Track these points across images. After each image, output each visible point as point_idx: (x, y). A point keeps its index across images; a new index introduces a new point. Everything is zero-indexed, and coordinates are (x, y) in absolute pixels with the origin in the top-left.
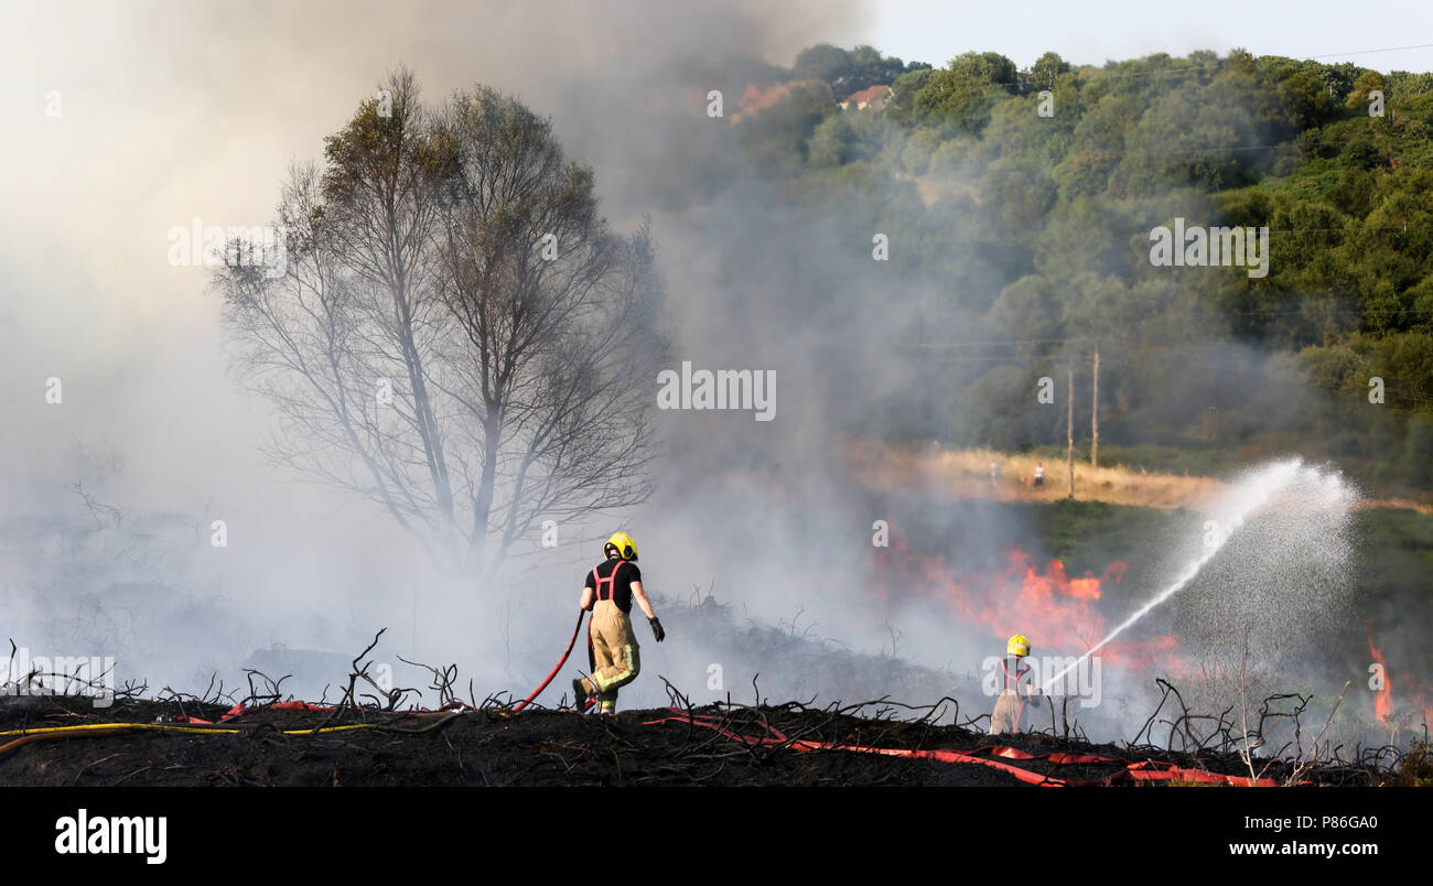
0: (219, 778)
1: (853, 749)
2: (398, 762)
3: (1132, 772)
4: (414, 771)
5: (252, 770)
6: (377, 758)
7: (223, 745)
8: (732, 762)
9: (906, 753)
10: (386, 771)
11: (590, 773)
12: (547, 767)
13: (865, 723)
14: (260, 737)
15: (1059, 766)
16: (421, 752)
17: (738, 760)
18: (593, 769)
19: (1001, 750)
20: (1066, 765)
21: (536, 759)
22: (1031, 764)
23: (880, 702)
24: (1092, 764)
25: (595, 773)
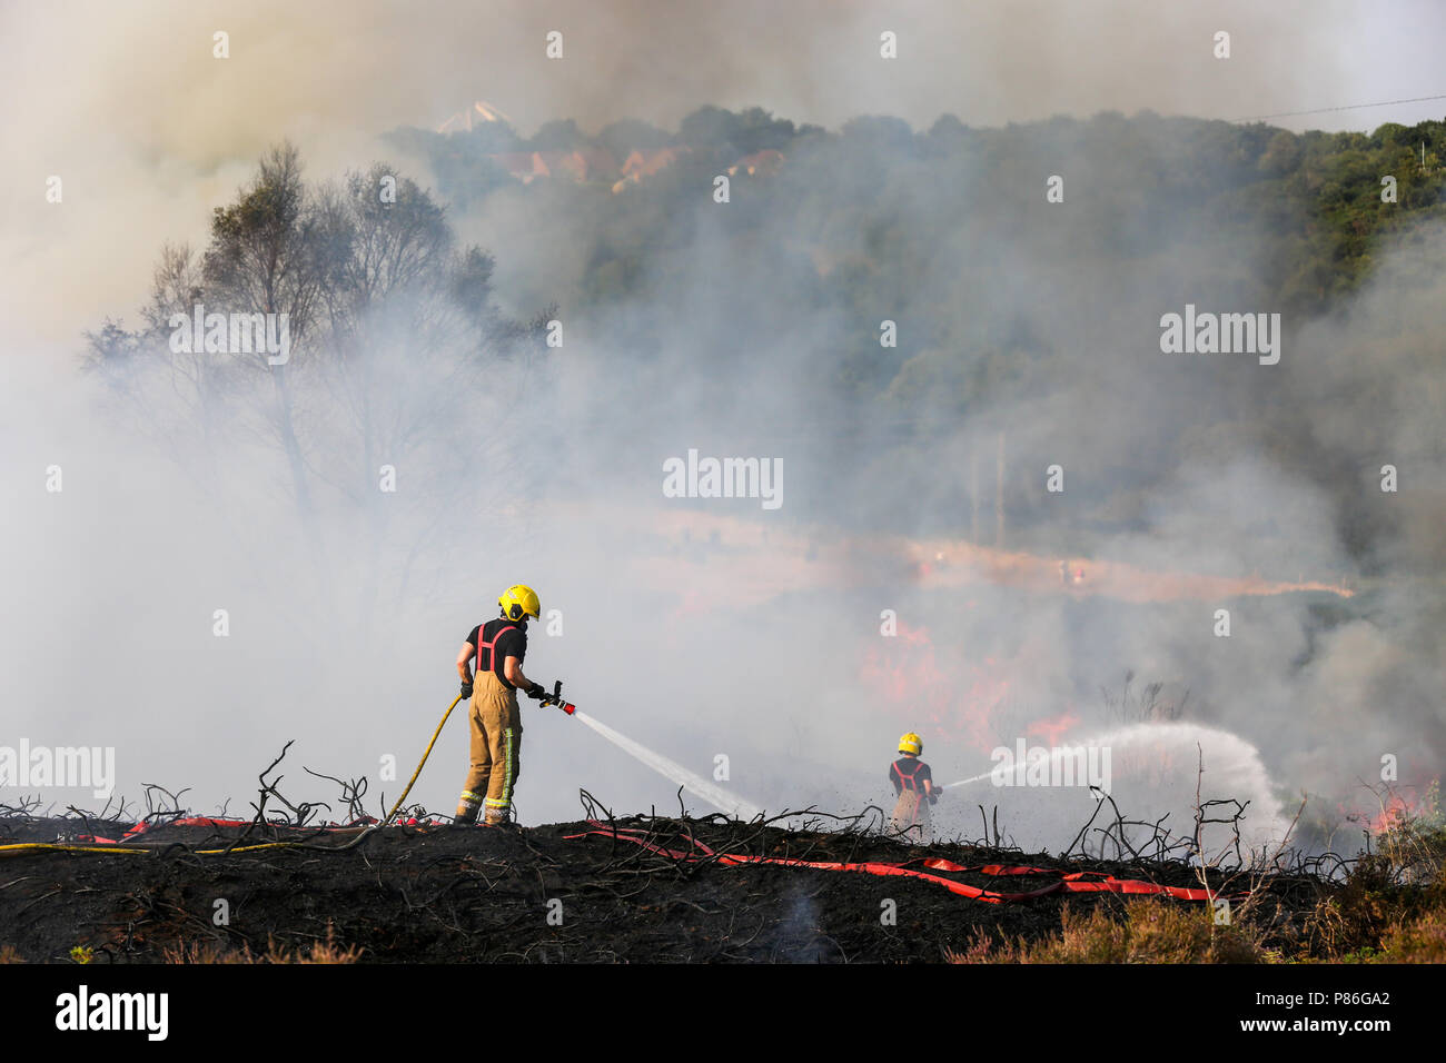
0: (132, 900)
1: (782, 862)
2: (316, 882)
3: (1068, 884)
4: (332, 891)
5: (166, 892)
6: (295, 878)
7: (133, 867)
8: (657, 878)
9: (836, 866)
10: (304, 891)
11: (512, 890)
12: (468, 885)
13: (791, 836)
14: (172, 858)
15: (990, 877)
16: (338, 871)
17: (664, 875)
18: (515, 886)
19: (933, 862)
20: (1000, 877)
21: (457, 876)
22: (965, 876)
23: (806, 812)
24: (1027, 875)
25: (517, 891)
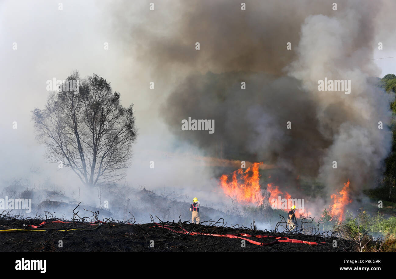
0: (41, 245)
1: (206, 234)
2: (88, 240)
3: (279, 240)
4: (93, 242)
5: (50, 242)
6: (83, 239)
7: (42, 235)
8: (175, 239)
9: (219, 235)
10: (85, 242)
11: (138, 242)
12: (127, 241)
13: (207, 227)
14: (51, 233)
15: (259, 239)
16: (94, 237)
18: (139, 241)
19: (243, 234)
20: (260, 238)
21: (124, 238)
22: (252, 238)
23: (209, 221)
24: (267, 238)
25: (139, 242)
